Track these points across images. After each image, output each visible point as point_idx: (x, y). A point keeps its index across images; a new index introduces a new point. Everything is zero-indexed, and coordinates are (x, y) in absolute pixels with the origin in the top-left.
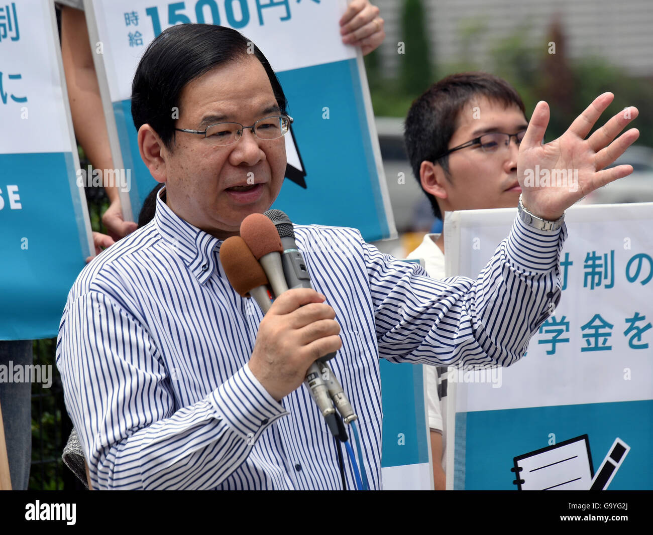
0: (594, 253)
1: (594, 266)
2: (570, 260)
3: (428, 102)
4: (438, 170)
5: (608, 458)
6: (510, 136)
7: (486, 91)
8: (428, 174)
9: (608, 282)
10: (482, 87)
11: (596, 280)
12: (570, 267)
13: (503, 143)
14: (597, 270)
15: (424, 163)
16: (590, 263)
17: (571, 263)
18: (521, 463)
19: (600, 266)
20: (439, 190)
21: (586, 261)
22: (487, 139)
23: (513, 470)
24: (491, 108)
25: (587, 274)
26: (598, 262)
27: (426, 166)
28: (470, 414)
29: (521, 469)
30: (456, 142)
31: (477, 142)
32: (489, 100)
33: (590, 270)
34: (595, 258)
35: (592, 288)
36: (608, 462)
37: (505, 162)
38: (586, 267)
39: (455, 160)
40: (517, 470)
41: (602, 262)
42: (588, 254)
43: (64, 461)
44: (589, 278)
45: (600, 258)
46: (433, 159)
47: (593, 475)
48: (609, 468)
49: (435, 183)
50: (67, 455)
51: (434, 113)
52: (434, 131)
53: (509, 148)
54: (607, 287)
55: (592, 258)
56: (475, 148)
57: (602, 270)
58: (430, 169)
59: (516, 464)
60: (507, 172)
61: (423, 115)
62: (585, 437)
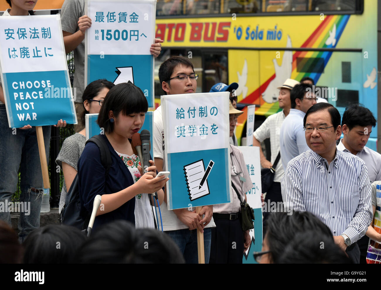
0: (201, 107)
1: (202, 111)
2: (195, 109)
3: (165, 64)
4: (167, 84)
5: (209, 166)
6: (188, 76)
7: (182, 62)
8: (164, 85)
9: (206, 115)
10: (181, 61)
11: (202, 115)
12: (195, 111)
13: (186, 78)
14: (203, 112)
15: (163, 82)
16: (201, 110)
17: (195, 110)
18: (186, 168)
19: (203, 110)
20: (167, 90)
21: (199, 109)
22: (181, 76)
23: (184, 170)
24: (183, 67)
25: (200, 113)
26: (202, 109)
27: (164, 83)
28: (171, 154)
29: (186, 169)
30: (172, 77)
31: (178, 77)
32: (182, 65)
33: (201, 112)
34: (202, 108)
35: (202, 117)
36: (209, 167)
37: (186, 83)
38: (199, 111)
39: (172, 82)
40: (185, 170)
41: (204, 109)
42: (200, 107)
43: (56, 162)
44: (201, 114)
45: (203, 108)
46: (166, 81)
47: (205, 171)
48: (209, 169)
49: (166, 88)
50: (57, 160)
51: (167, 67)
52: (167, 73)
53: (187, 79)
54: (205, 116)
55: (201, 108)
56: (178, 78)
57: (204, 111)
58: (165, 84)
59: (184, 168)
60: (186, 86)
61: (164, 68)
62: (202, 160)
